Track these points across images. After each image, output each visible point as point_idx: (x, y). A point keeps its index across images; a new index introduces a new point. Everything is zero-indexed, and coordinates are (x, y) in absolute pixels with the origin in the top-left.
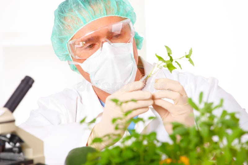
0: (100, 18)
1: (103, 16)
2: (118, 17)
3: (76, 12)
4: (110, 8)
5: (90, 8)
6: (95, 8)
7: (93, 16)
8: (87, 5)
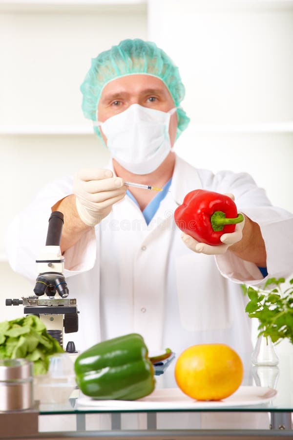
0: (138, 73)
1: (143, 73)
2: (160, 80)
3: (113, 61)
4: (154, 67)
5: (129, 59)
6: (136, 60)
7: (130, 69)
8: (127, 55)
